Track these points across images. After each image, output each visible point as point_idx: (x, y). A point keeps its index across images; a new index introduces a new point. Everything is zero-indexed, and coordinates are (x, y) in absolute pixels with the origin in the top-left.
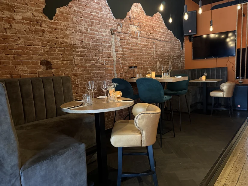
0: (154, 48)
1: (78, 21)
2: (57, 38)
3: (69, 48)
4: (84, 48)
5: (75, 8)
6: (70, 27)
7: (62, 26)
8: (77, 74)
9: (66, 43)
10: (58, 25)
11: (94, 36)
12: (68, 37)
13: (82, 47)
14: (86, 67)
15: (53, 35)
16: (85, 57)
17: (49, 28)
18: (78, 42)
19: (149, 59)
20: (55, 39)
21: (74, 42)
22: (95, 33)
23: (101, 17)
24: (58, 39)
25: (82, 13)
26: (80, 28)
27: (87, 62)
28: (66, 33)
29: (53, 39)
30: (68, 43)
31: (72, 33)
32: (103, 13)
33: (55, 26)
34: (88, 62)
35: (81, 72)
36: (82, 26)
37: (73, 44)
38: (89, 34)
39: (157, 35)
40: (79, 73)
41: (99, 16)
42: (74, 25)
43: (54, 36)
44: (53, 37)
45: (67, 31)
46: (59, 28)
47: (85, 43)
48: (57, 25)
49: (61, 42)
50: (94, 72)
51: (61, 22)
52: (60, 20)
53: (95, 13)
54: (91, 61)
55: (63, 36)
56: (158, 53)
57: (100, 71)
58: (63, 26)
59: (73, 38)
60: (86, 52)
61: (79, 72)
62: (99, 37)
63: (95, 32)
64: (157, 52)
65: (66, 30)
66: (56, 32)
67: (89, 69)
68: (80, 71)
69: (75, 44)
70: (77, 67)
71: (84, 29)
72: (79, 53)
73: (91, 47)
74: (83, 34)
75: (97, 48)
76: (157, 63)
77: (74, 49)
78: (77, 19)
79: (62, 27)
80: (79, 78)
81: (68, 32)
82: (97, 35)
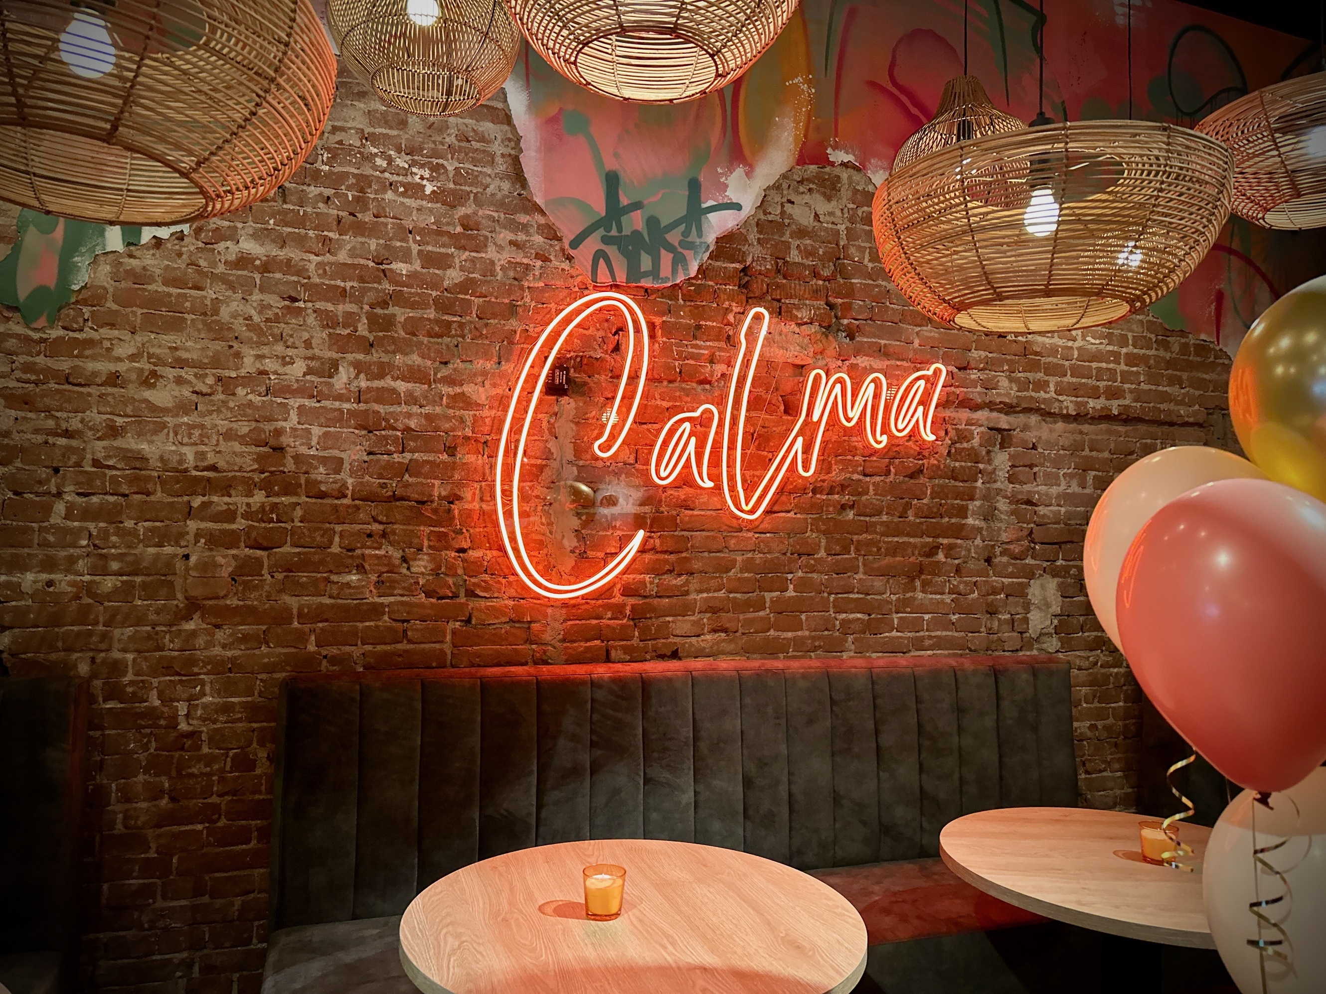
0: (1002, 475)
1: (256, 318)
2: (67, 434)
3: (158, 495)
4: (289, 489)
5: (249, 246)
6: (181, 363)
7: (119, 359)
8: (192, 661)
9: (137, 460)
10: (94, 358)
11: (381, 409)
12: (164, 425)
13: (267, 487)
14: (282, 617)
15: (46, 417)
16: (287, 549)
17: (18, 374)
18: (242, 455)
19: (941, 557)
20: (51, 440)
21: (201, 455)
22: (394, 391)
23: (466, 286)
24: (74, 443)
25: (301, 272)
26: (270, 365)
27: (298, 583)
28: (146, 401)
29: (40, 438)
30: (154, 463)
31: (194, 397)
32: (491, 253)
33: (64, 365)
34: (303, 585)
35: (229, 654)
36: (290, 352)
37: (196, 468)
38: (340, 398)
39: (1040, 375)
40: (209, 661)
41: (453, 276)
42: (218, 346)
43: (51, 423)
44: (37, 431)
45: (153, 386)
46: (95, 374)
47: (297, 458)
48: (88, 352)
49: (100, 455)
50: (347, 649)
51: (115, 333)
52: (112, 326)
53: (417, 266)
54: (334, 578)
55: (120, 421)
56: (1042, 510)
57: (410, 642)
58: (133, 358)
59: (202, 427)
60: (298, 512)
61: (217, 651)
62: (429, 417)
63: (402, 386)
64: (1029, 502)
65: (150, 380)
66: (69, 401)
67: (307, 627)
68: (224, 646)
69: (213, 468)
70: (203, 618)
71: (298, 368)
72: (234, 526)
73: (350, 481)
74: (291, 402)
75: (407, 485)
76: (1030, 591)
77: (197, 502)
78: (253, 312)
79: (122, 367)
80: (203, 694)
81: (161, 396)
82: (412, 400)
